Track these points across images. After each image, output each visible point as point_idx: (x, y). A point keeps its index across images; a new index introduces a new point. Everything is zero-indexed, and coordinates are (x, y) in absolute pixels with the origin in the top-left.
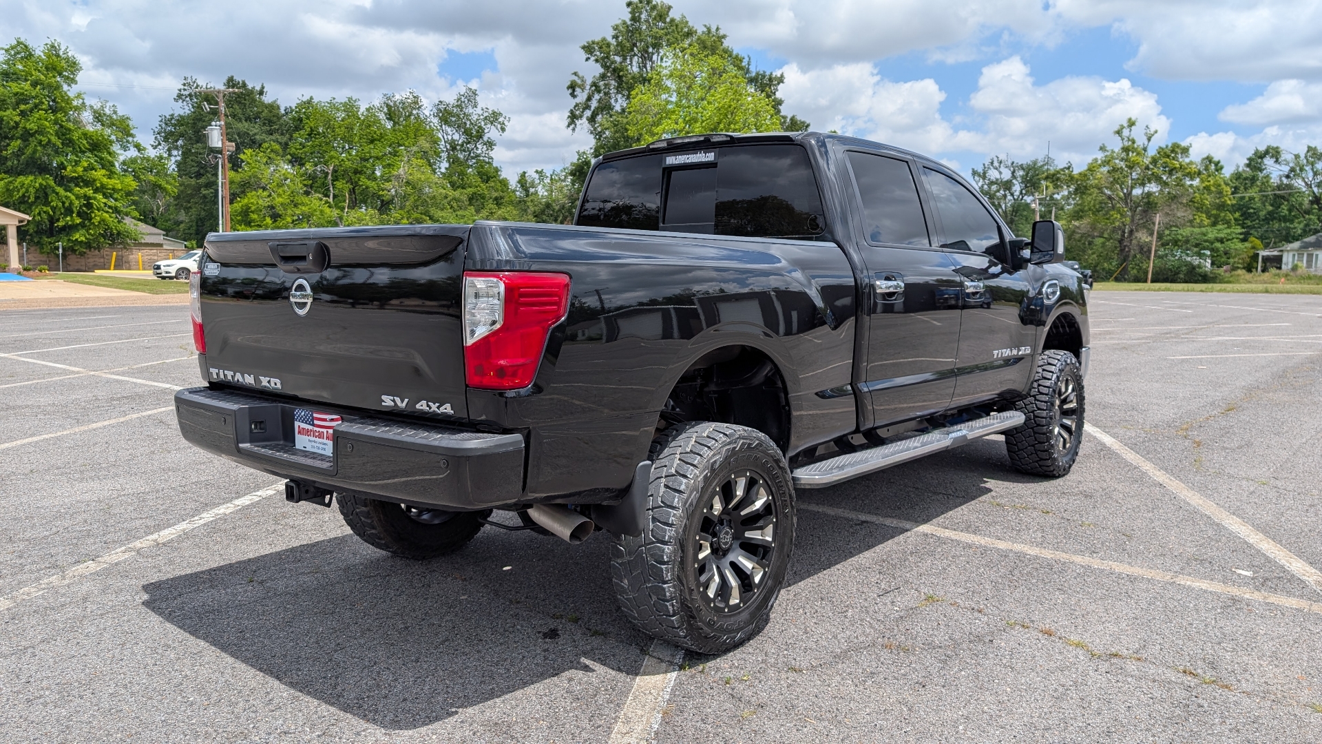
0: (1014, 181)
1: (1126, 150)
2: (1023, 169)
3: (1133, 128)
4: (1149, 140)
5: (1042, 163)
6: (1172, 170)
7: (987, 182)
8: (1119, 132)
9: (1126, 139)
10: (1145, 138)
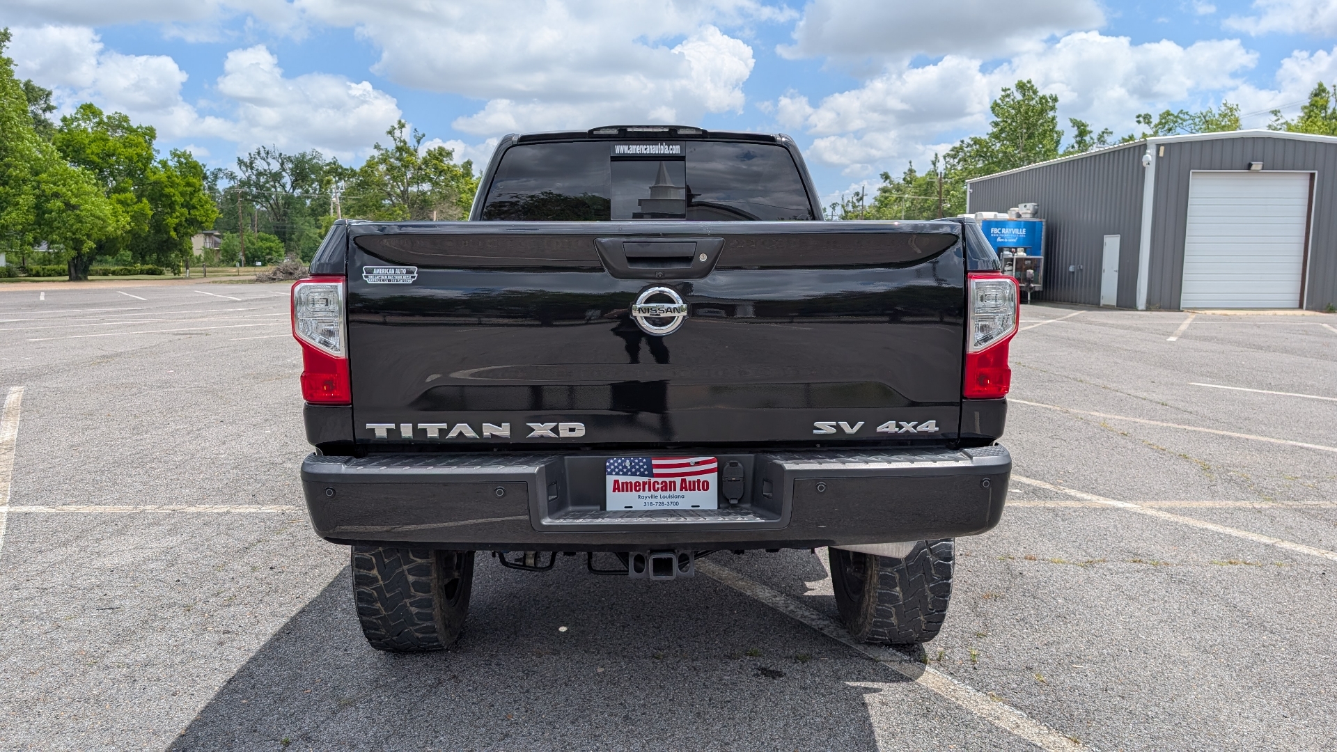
0: (284, 173)
1: (399, 149)
2: (291, 161)
3: (403, 129)
4: (418, 142)
5: (310, 157)
6: (441, 172)
7: (255, 172)
8: (391, 133)
9: (398, 140)
10: (415, 140)
